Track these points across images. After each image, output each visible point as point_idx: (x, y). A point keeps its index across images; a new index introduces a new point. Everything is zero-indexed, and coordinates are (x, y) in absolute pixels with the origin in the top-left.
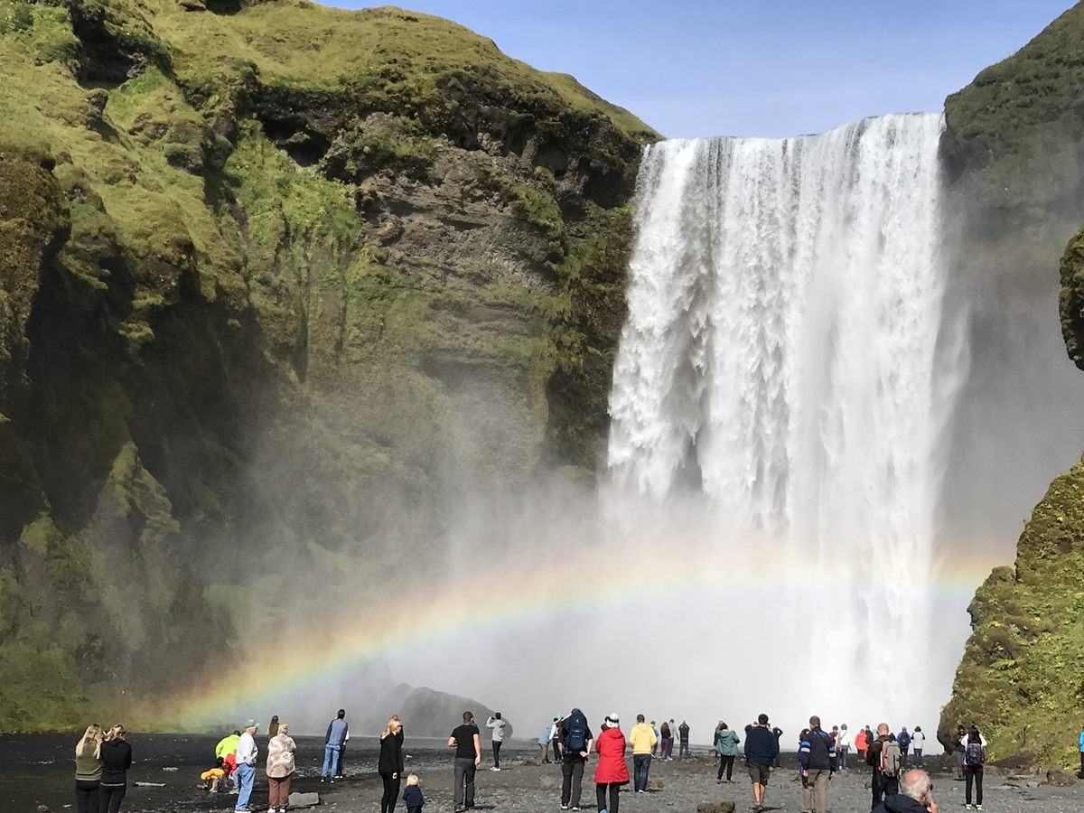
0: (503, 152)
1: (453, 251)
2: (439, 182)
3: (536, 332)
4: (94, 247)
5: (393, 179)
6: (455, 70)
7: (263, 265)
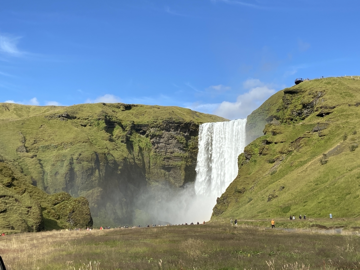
0: (174, 131)
1: (167, 149)
2: (164, 138)
3: (182, 160)
4: (112, 162)
5: (156, 139)
6: (165, 119)
7: (136, 156)
